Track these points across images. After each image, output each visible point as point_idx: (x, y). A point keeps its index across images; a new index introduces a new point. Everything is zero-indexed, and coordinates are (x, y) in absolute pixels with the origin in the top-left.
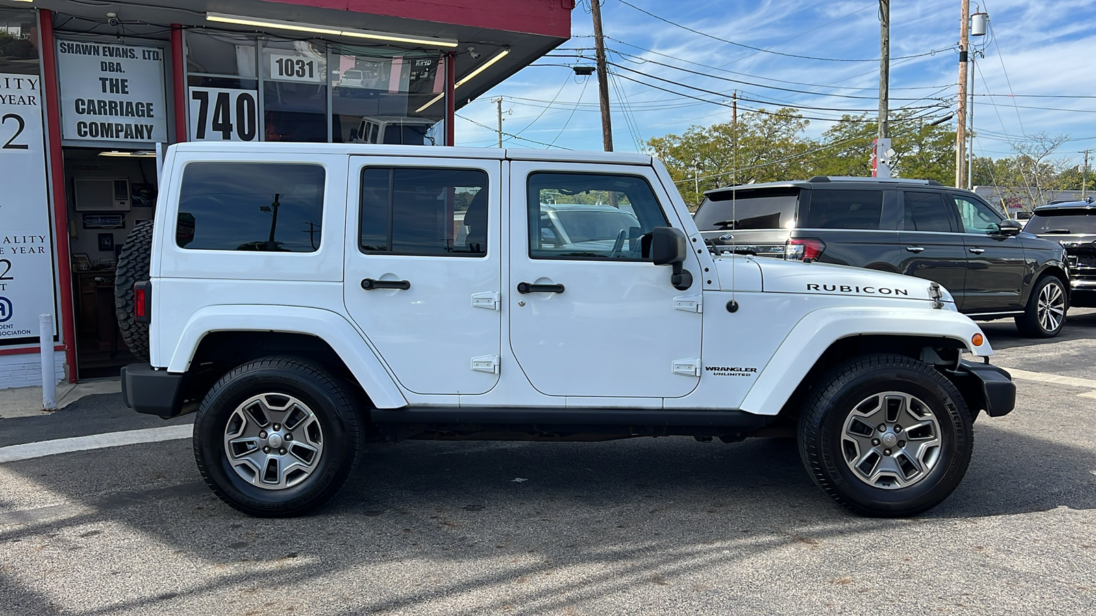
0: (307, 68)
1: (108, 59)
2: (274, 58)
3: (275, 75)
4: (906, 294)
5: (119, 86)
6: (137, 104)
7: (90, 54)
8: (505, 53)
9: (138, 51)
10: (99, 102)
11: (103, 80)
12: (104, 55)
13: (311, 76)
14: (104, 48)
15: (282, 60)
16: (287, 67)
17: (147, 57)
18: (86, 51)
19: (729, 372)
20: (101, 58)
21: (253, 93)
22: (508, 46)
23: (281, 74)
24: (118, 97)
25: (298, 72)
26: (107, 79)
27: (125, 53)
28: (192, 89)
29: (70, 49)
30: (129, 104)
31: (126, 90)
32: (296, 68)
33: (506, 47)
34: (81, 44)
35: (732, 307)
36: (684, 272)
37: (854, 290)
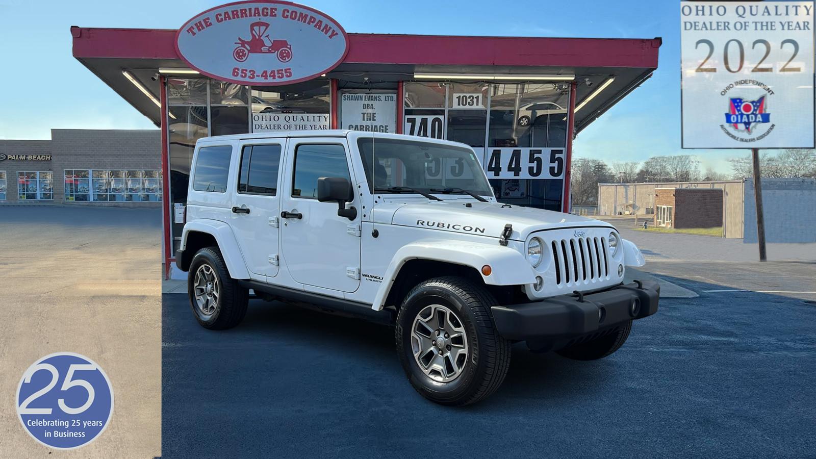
0: (475, 100)
1: (366, 102)
2: (455, 95)
3: (455, 106)
4: (482, 232)
5: (371, 117)
6: (380, 127)
7: (358, 100)
8: (611, 81)
9: (383, 97)
10: (361, 126)
11: (364, 114)
12: (365, 100)
13: (477, 105)
14: (365, 96)
15: (460, 96)
16: (461, 101)
17: (387, 99)
18: (357, 99)
19: (374, 279)
20: (364, 102)
21: (441, 117)
22: (613, 75)
23: (459, 105)
25: (469, 103)
26: (365, 113)
27: (376, 98)
28: (407, 117)
29: (349, 97)
30: (376, 126)
31: (375, 118)
32: (469, 100)
33: (611, 76)
34: (354, 95)
35: (375, 234)
36: (352, 208)
37: (446, 226)
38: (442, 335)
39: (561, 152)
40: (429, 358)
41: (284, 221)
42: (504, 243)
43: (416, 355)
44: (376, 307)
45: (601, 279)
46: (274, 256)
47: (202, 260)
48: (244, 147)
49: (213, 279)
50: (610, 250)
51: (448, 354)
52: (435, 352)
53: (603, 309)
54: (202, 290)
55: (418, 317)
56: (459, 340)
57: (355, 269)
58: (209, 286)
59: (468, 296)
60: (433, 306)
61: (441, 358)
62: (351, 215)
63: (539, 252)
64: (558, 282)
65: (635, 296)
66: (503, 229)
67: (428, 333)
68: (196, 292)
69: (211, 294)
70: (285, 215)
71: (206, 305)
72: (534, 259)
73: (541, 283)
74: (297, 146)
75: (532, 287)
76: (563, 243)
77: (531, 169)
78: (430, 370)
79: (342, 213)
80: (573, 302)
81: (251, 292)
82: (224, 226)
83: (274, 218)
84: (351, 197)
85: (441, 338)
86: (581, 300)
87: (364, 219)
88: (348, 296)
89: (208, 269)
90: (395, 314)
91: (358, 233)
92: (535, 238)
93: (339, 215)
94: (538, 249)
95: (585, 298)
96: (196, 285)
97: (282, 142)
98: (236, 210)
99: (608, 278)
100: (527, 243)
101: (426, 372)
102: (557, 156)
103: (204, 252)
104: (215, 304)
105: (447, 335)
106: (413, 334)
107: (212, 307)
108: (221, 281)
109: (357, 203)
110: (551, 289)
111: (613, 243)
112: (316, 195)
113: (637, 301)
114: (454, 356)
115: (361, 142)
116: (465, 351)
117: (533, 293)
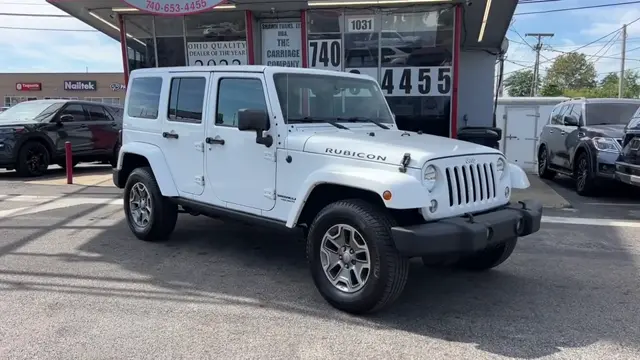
0: (368, 24)
1: (282, 30)
3: (351, 30)
4: (384, 160)
5: (283, 43)
6: (293, 51)
7: (274, 28)
9: (294, 25)
10: (277, 51)
11: (279, 40)
12: (280, 28)
13: (370, 28)
14: (280, 25)
15: (354, 21)
16: (356, 25)
17: (296, 27)
18: (272, 27)
19: (288, 199)
20: (279, 30)
21: (339, 41)
23: (354, 29)
24: (284, 48)
25: (363, 27)
27: (289, 26)
28: (310, 41)
30: (289, 51)
31: (288, 44)
32: (362, 24)
34: (270, 23)
35: (289, 160)
36: (268, 136)
37: (352, 154)
38: (347, 251)
39: (448, 70)
40: (336, 270)
41: (209, 146)
42: (403, 170)
43: (325, 268)
44: (290, 225)
45: (489, 200)
46: (200, 177)
47: (136, 179)
48: (173, 79)
49: (146, 195)
50: (498, 174)
51: (354, 268)
52: (342, 265)
53: (490, 228)
54: (137, 205)
55: (327, 234)
56: (362, 256)
57: (272, 190)
58: (143, 202)
59: (370, 217)
60: (340, 226)
61: (346, 271)
62: (268, 142)
63: (435, 178)
64: (451, 204)
65: (520, 216)
66: (402, 157)
67: (336, 249)
68: (132, 207)
69: (144, 209)
70: (209, 141)
71: (140, 219)
72: (430, 184)
73: (436, 206)
74: (220, 79)
75: (428, 210)
76: (455, 169)
77: (420, 87)
78: (337, 281)
79: (260, 140)
80: (464, 223)
81: (180, 208)
82: (156, 149)
83: (200, 143)
84: (268, 127)
85: (347, 254)
86: (471, 222)
87: (279, 146)
88: (265, 214)
89: (142, 187)
90: (306, 230)
91: (273, 159)
92: (431, 166)
93: (258, 142)
94: (434, 175)
95: (475, 219)
96: (131, 200)
97: (206, 75)
98: (166, 135)
99: (495, 199)
100: (423, 171)
101: (334, 283)
102: (445, 74)
103: (138, 171)
104: (148, 218)
105: (352, 251)
106: (322, 249)
107: (146, 221)
108: (153, 197)
109: (272, 132)
110: (445, 210)
111: (501, 167)
112: (237, 123)
113: (521, 220)
114: (358, 269)
115: (277, 77)
116: (368, 266)
117: (428, 215)
